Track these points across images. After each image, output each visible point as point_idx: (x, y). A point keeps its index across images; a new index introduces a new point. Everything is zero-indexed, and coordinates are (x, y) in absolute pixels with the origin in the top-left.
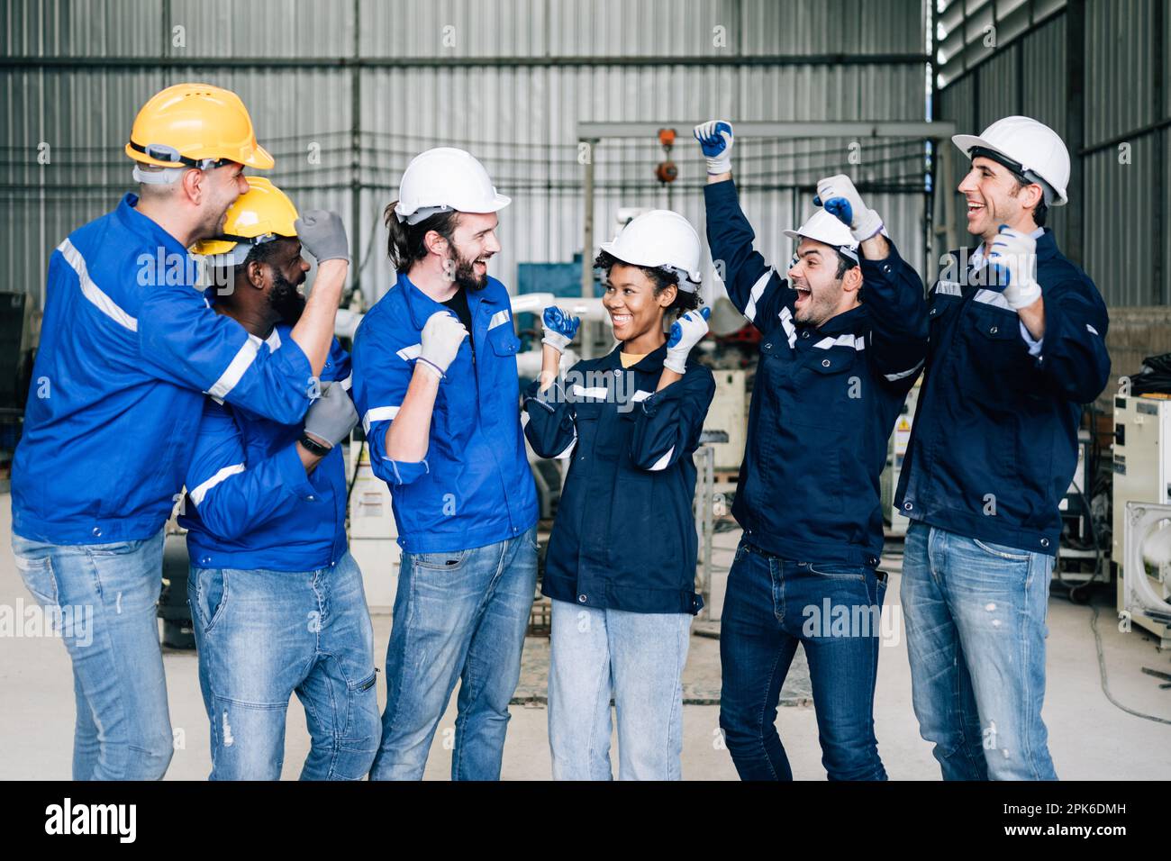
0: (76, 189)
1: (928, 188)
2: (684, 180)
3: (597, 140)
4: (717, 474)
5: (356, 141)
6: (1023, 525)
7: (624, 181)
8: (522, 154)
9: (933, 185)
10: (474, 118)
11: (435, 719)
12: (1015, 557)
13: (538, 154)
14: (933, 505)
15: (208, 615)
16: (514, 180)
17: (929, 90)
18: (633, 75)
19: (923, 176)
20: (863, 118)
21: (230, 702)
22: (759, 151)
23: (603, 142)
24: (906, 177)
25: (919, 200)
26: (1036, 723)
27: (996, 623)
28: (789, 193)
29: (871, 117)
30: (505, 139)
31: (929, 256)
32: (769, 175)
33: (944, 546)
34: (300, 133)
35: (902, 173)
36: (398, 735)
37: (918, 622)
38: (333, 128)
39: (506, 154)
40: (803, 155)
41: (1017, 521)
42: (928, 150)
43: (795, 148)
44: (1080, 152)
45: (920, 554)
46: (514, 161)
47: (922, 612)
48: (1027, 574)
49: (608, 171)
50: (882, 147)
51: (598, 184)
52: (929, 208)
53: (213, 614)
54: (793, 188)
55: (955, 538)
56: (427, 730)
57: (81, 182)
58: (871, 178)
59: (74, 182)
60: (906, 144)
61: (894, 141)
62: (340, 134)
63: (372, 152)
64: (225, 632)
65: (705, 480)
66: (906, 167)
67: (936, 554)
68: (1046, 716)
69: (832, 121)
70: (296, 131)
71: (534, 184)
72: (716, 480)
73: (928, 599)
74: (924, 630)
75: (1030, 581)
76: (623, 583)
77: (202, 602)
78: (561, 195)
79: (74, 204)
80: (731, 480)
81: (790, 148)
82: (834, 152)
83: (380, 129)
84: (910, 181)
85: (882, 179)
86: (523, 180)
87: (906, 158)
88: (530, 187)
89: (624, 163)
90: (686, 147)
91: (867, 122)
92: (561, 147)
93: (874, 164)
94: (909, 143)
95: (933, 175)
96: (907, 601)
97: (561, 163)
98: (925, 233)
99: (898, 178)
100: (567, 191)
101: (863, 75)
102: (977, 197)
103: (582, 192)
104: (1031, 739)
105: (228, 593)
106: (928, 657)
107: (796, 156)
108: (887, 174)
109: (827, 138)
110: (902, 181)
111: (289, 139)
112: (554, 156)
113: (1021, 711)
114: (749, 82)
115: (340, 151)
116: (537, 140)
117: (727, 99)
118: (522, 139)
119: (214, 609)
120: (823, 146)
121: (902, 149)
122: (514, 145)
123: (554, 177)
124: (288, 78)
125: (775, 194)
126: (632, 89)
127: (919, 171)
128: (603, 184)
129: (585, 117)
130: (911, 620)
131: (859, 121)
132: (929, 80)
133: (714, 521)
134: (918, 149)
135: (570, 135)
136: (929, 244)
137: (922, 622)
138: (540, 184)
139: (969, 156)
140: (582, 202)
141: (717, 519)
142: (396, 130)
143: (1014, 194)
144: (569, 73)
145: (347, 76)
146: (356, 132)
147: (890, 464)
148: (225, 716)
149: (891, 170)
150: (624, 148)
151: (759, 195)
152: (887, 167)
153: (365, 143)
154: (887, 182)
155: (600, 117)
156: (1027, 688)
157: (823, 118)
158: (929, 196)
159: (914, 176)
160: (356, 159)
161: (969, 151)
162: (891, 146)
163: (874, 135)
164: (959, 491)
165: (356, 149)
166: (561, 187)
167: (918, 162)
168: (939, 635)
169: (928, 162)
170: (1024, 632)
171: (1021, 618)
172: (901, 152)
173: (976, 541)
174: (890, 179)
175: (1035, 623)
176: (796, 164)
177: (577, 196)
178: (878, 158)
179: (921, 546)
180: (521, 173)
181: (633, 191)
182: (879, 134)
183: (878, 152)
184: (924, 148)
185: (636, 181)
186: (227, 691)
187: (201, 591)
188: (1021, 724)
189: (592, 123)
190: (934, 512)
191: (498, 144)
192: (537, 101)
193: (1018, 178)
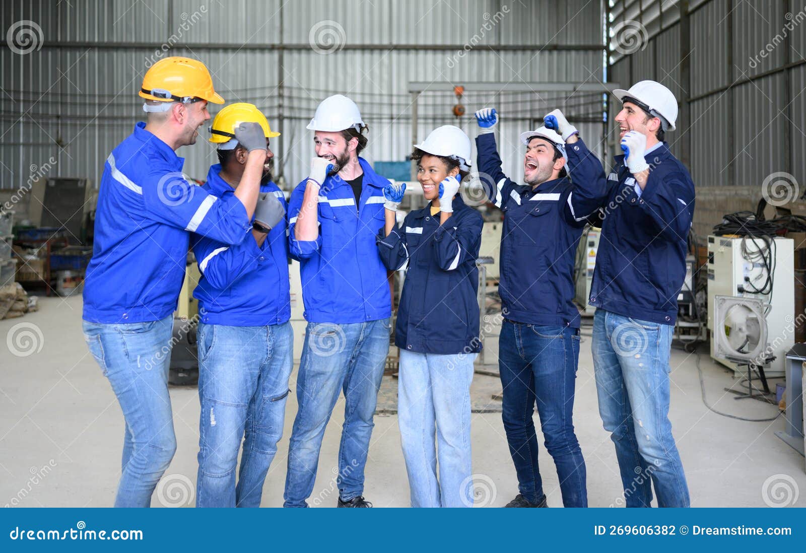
0: (116, 118)
1: (605, 120)
2: (469, 114)
3: (419, 92)
4: (487, 281)
5: (281, 92)
6: (655, 309)
7: (434, 115)
8: (377, 99)
9: (608, 118)
10: (349, 79)
11: (324, 423)
12: (651, 328)
13: (386, 100)
14: (606, 299)
15: (205, 352)
16: (372, 114)
17: (605, 65)
18: (439, 55)
19: (602, 113)
20: (569, 80)
21: (215, 402)
22: (511, 99)
23: (423, 93)
24: (593, 113)
25: (600, 126)
26: (665, 420)
27: (641, 365)
28: (528, 122)
29: (573, 80)
30: (367, 91)
31: (606, 158)
32: (516, 112)
33: (613, 322)
34: (249, 87)
35: (591, 111)
36: (302, 432)
37: (601, 363)
38: (267, 84)
39: (367, 99)
40: (535, 101)
41: (651, 307)
42: (605, 98)
43: (531, 97)
44: (688, 100)
45: (601, 326)
46: (372, 104)
47: (603, 359)
48: (658, 337)
49: (426, 110)
50: (579, 97)
51: (420, 116)
52: (605, 131)
53: (207, 352)
54: (530, 119)
55: (619, 318)
56: (320, 429)
57: (120, 115)
58: (573, 114)
59: (115, 114)
60: (593, 95)
61: (586, 94)
62: (272, 88)
63: (291, 98)
64: (213, 361)
65: (481, 285)
66: (592, 108)
67: (609, 326)
68: (670, 417)
69: (551, 82)
70: (246, 86)
71: (384, 116)
72: (487, 285)
73: (606, 351)
74: (605, 369)
75: (660, 341)
76: (432, 338)
77: (202, 344)
78: (398, 123)
79: (115, 127)
80: (496, 284)
81: (528, 97)
82: (552, 99)
83: (295, 85)
84: (596, 116)
85: (580, 115)
86: (377, 114)
87: (593, 103)
88: (381, 119)
89: (434, 105)
90: (470, 96)
91: (571, 83)
92: (399, 96)
93: (575, 106)
94: (594, 94)
95: (608, 113)
96: (595, 352)
97: (399, 105)
98: (603, 144)
99: (588, 114)
100: (402, 121)
101: (569, 56)
102: (625, 125)
103: (411, 121)
104: (662, 429)
105: (216, 339)
106: (608, 383)
107: (531, 101)
108: (582, 111)
109: (549, 92)
110: (591, 116)
111: (242, 90)
112: (395, 101)
113: (656, 413)
114: (505, 59)
115: (272, 97)
116: (385, 92)
117: (493, 70)
118: (376, 91)
119: (208, 348)
120: (546, 96)
121: (591, 98)
122: (372, 95)
123: (395, 112)
124: (241, 56)
125: (520, 123)
126: (439, 63)
127: (600, 110)
128: (422, 116)
129: (412, 79)
130: (597, 363)
131: (567, 82)
132: (605, 59)
133: (486, 308)
134: (599, 98)
135: (404, 90)
136: (606, 151)
137: (604, 364)
138: (386, 116)
139: (622, 101)
140: (411, 127)
141: (488, 306)
142: (304, 86)
143: (645, 123)
144: (403, 55)
145: (276, 55)
146: (281, 87)
147: (584, 275)
148: (212, 409)
149: (584, 110)
150: (434, 96)
151: (511, 123)
152: (582, 108)
153: (286, 93)
154: (582, 116)
155: (421, 79)
156: (658, 401)
157: (546, 80)
158: (606, 124)
159: (597, 113)
160: (281, 102)
161: (622, 99)
162: (584, 96)
163: (575, 90)
164: (620, 291)
165: (281, 96)
166: (399, 119)
167: (599, 105)
168: (613, 371)
169: (605, 105)
170: (657, 369)
171: (654, 362)
172: (590, 99)
173: (630, 318)
174: (584, 115)
175: (663, 365)
176: (531, 106)
177: (407, 123)
178: (577, 103)
179: (601, 321)
180: (376, 110)
181: (439, 121)
182: (577, 89)
183: (577, 99)
184: (602, 97)
185: (442, 115)
186: (213, 395)
187: (203, 337)
188: (656, 421)
189: (416, 82)
190: (607, 303)
191: (363, 94)
192: (385, 70)
193: (647, 114)
